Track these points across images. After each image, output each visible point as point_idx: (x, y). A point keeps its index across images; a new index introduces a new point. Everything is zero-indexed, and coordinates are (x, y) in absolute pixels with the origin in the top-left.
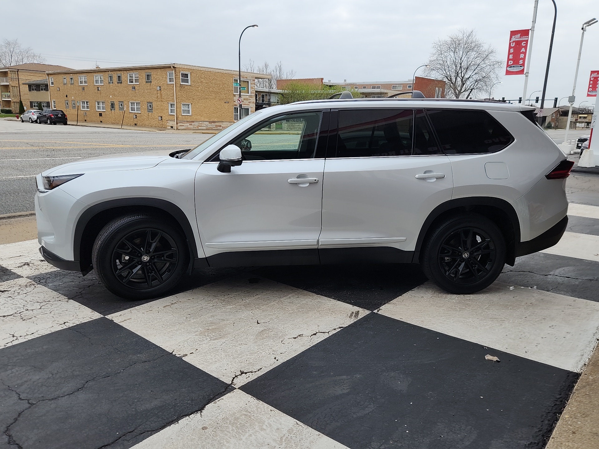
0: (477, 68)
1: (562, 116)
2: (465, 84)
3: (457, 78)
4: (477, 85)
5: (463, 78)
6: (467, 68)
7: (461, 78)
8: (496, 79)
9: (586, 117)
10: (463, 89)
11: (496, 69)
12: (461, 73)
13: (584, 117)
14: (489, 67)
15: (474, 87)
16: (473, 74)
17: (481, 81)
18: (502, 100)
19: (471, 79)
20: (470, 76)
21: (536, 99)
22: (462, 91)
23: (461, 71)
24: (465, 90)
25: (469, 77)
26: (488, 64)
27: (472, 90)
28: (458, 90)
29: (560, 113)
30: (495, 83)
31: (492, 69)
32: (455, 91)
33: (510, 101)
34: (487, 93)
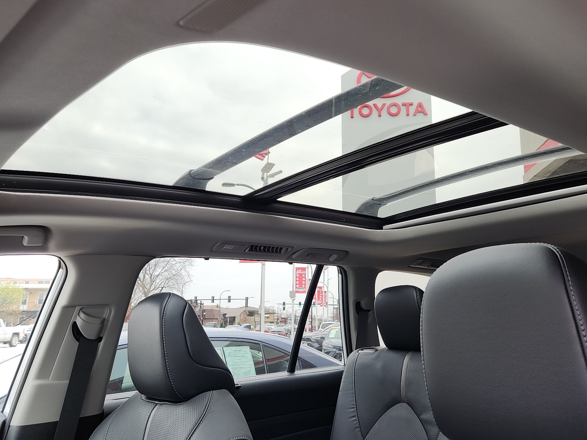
0: (166, 265)
1: (249, 316)
2: (155, 282)
3: (145, 274)
4: (167, 283)
5: (151, 275)
6: (156, 265)
7: (150, 275)
8: (188, 277)
9: (269, 317)
10: (152, 287)
11: (186, 267)
12: (149, 270)
13: (267, 317)
14: (179, 264)
15: (165, 285)
16: (163, 271)
17: (172, 279)
18: (194, 299)
19: (160, 277)
20: (160, 273)
21: (229, 298)
22: (151, 290)
23: (149, 268)
24: (155, 288)
25: (159, 275)
26: (178, 261)
27: (162, 288)
28: (147, 289)
29: (247, 313)
30: (187, 281)
31: (183, 267)
32: (143, 289)
33: (202, 301)
34: (179, 292)
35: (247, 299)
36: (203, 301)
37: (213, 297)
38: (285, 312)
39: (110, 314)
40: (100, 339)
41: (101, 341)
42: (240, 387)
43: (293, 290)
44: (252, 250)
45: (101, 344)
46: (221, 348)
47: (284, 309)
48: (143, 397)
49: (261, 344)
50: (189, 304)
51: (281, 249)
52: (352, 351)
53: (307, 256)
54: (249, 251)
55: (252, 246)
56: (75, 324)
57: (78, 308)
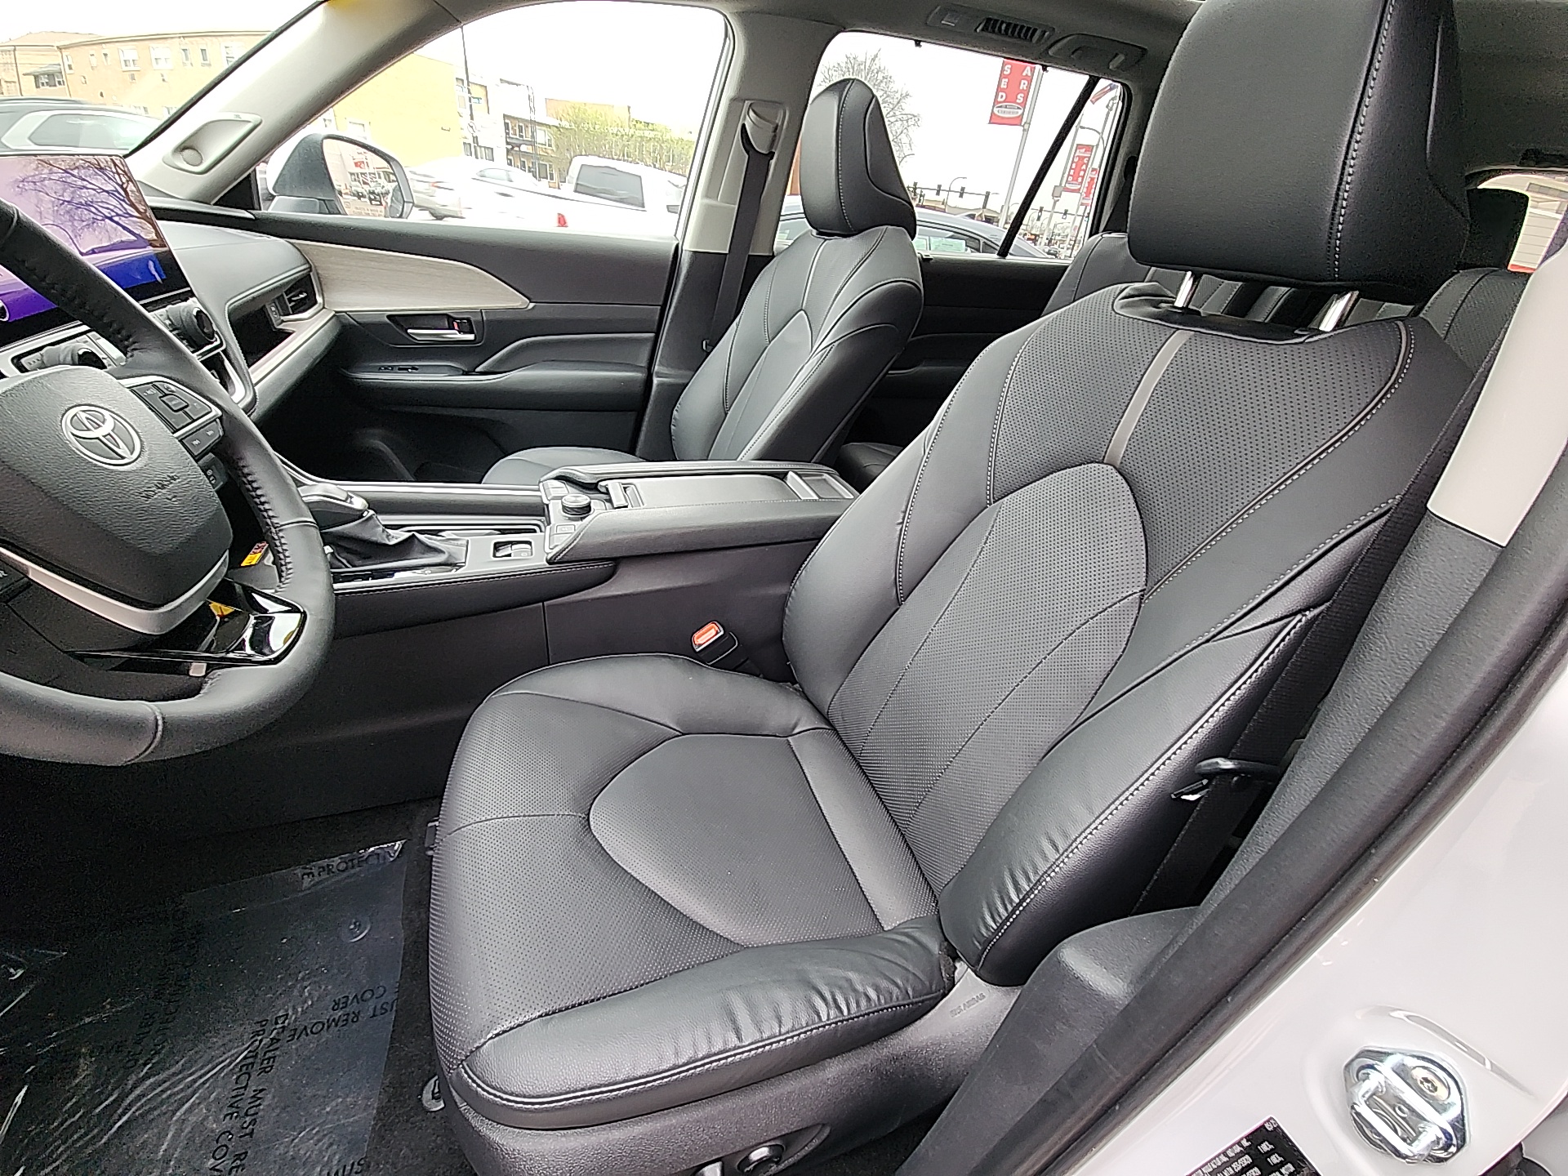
35: (987, 195)
36: (924, 192)
37: (939, 186)
38: (1039, 223)
39: (783, 118)
40: (771, 155)
41: (772, 158)
42: (931, 259)
43: (1061, 184)
44: (987, 29)
45: (773, 162)
46: (927, 238)
47: (1039, 219)
48: (814, 232)
49: (982, 240)
50: (877, 101)
51: (1035, 30)
52: (1097, 233)
53: (1073, 53)
54: (983, 30)
55: (989, 20)
56: (744, 126)
57: (747, 103)
